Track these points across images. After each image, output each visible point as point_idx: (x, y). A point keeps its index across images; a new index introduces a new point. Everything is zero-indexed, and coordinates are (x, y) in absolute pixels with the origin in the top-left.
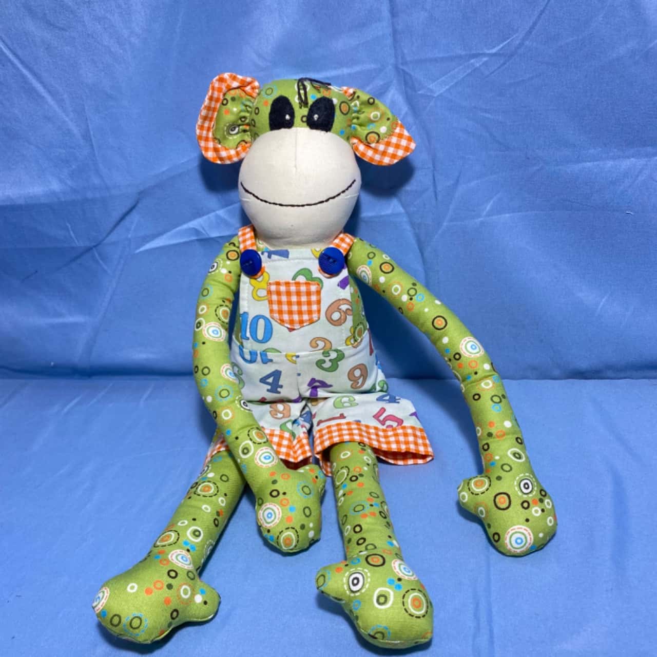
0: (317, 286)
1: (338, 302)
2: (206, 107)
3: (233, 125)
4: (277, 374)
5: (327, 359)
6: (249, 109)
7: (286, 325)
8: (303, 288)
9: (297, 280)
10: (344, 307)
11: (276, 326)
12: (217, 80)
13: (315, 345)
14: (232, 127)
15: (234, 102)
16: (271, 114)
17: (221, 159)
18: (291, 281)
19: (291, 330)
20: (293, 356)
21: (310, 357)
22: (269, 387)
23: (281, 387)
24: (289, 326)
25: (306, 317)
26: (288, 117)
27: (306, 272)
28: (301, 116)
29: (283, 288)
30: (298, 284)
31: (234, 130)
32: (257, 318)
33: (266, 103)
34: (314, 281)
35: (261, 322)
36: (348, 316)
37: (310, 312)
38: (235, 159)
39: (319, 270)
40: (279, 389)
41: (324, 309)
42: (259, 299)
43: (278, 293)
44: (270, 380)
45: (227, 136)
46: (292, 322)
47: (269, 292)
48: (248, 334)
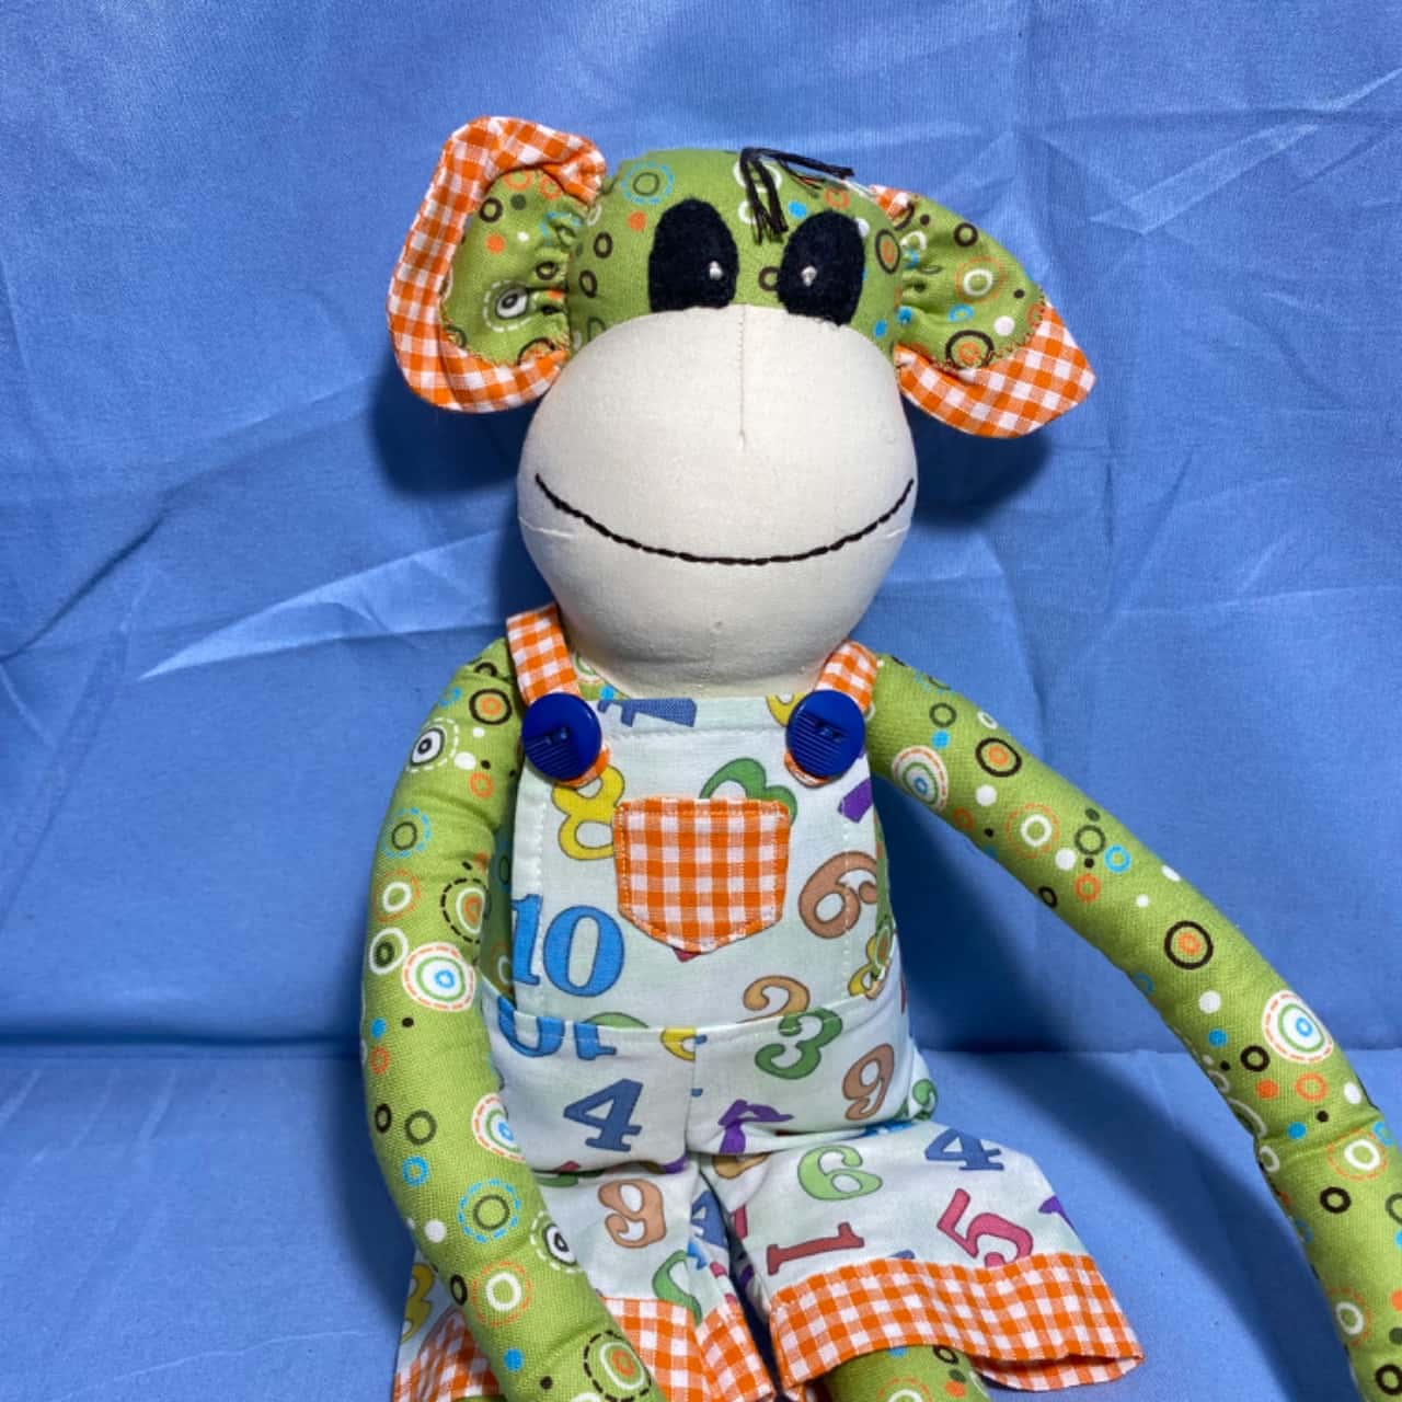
0: (779, 815)
1: (837, 863)
2: (425, 221)
3: (513, 286)
4: (625, 1095)
5: (790, 1042)
6: (568, 240)
7: (672, 940)
8: (736, 823)
9: (718, 796)
10: (854, 879)
11: (636, 941)
12: (462, 138)
13: (758, 1001)
14: (509, 293)
15: (518, 212)
16: (655, 258)
17: (463, 395)
18: (698, 801)
19: (684, 955)
20: (684, 1039)
21: (740, 1040)
22: (595, 1133)
23: (636, 1130)
24: (681, 944)
25: (737, 914)
26: (715, 270)
27: (745, 770)
28: (760, 268)
29: (669, 823)
30: (719, 809)
31: (513, 304)
32: (574, 915)
33: (637, 220)
34: (771, 799)
35: (587, 930)
36: (863, 905)
37: (752, 898)
38: (513, 399)
39: (787, 765)
40: (626, 1139)
41: (795, 882)
42: (585, 853)
43: (654, 838)
44: (602, 1112)
45: (489, 324)
46: (691, 930)
47: (622, 834)
48: (537, 967)
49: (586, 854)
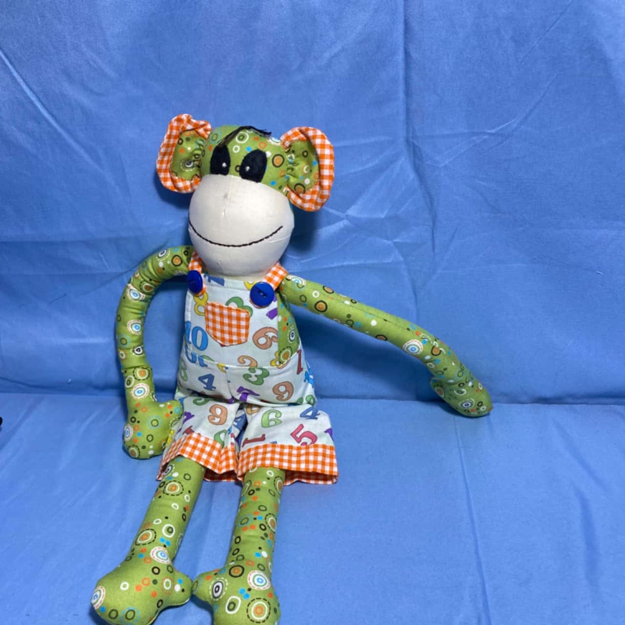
0: (246, 314)
1: (265, 329)
3: (188, 160)
4: (211, 378)
5: (253, 374)
6: (201, 147)
7: (219, 341)
8: (234, 314)
9: (230, 306)
10: (270, 334)
11: (211, 340)
12: (176, 120)
13: (242, 362)
14: (188, 161)
15: (188, 142)
16: (212, 159)
17: (176, 187)
18: (224, 306)
19: (222, 346)
20: (223, 367)
21: (238, 371)
22: (205, 386)
23: (215, 387)
24: (221, 342)
26: (224, 165)
27: (238, 300)
28: (236, 165)
29: (217, 310)
30: (230, 309)
31: (189, 165)
32: (197, 329)
33: (210, 147)
34: (245, 309)
35: (200, 333)
36: (273, 342)
37: (239, 334)
38: (190, 190)
39: (250, 301)
40: (213, 389)
41: (251, 334)
43: (214, 313)
44: (206, 381)
45: (183, 170)
46: (223, 339)
47: (207, 311)
48: (190, 340)
49: (199, 314)
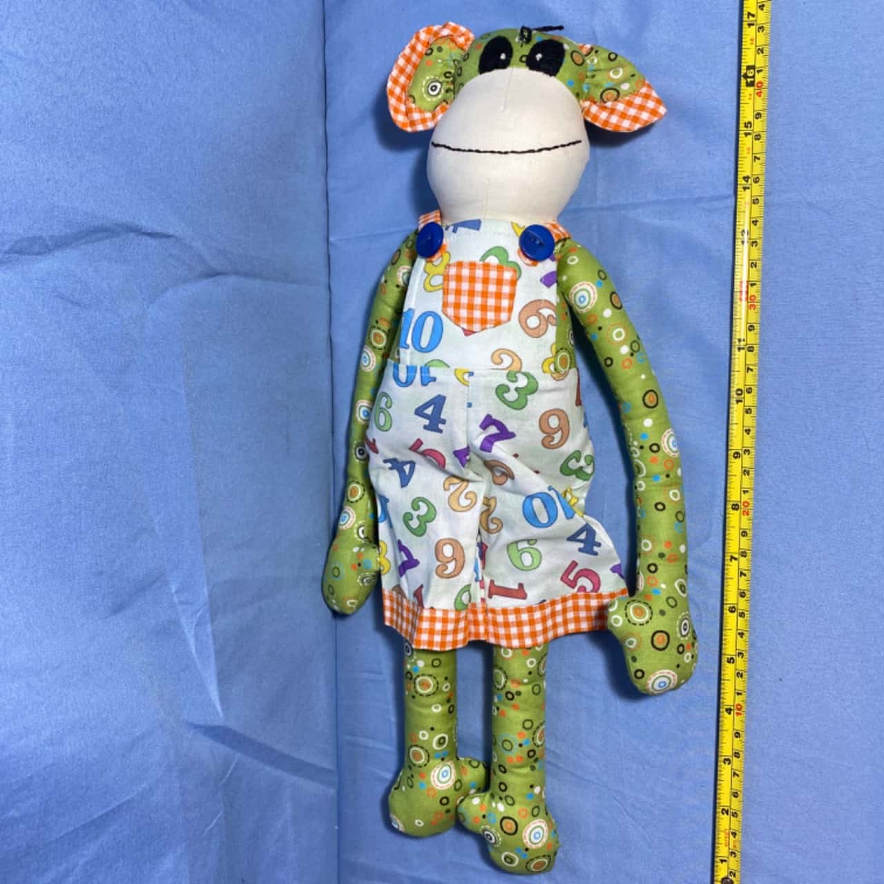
0: (513, 274)
1: (538, 303)
4: (439, 402)
5: (513, 386)
7: (462, 325)
8: (493, 274)
9: (487, 261)
10: (546, 312)
11: (448, 324)
13: (499, 360)
14: (433, 84)
15: (440, 53)
16: (482, 56)
17: (412, 122)
18: (478, 262)
19: (468, 333)
20: (464, 373)
21: (489, 378)
22: (427, 422)
23: (444, 422)
24: (466, 327)
25: (491, 315)
26: (503, 56)
27: (500, 251)
28: (520, 55)
29: (465, 272)
30: (487, 267)
31: (435, 90)
32: (426, 315)
33: (479, 47)
34: (510, 266)
35: (430, 321)
36: (549, 326)
37: (498, 309)
39: (519, 253)
40: (441, 426)
41: (518, 305)
42: (432, 289)
43: (459, 278)
44: (429, 411)
47: (446, 278)
48: (409, 340)
